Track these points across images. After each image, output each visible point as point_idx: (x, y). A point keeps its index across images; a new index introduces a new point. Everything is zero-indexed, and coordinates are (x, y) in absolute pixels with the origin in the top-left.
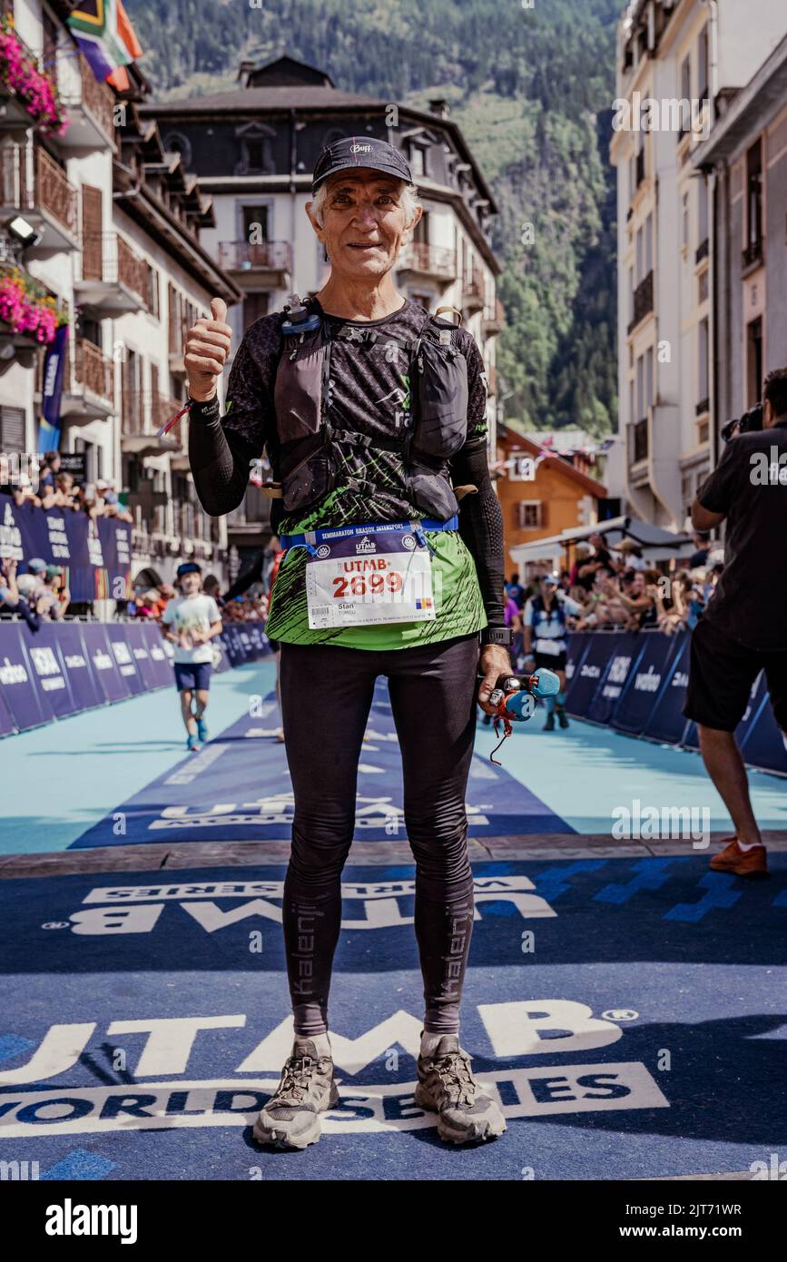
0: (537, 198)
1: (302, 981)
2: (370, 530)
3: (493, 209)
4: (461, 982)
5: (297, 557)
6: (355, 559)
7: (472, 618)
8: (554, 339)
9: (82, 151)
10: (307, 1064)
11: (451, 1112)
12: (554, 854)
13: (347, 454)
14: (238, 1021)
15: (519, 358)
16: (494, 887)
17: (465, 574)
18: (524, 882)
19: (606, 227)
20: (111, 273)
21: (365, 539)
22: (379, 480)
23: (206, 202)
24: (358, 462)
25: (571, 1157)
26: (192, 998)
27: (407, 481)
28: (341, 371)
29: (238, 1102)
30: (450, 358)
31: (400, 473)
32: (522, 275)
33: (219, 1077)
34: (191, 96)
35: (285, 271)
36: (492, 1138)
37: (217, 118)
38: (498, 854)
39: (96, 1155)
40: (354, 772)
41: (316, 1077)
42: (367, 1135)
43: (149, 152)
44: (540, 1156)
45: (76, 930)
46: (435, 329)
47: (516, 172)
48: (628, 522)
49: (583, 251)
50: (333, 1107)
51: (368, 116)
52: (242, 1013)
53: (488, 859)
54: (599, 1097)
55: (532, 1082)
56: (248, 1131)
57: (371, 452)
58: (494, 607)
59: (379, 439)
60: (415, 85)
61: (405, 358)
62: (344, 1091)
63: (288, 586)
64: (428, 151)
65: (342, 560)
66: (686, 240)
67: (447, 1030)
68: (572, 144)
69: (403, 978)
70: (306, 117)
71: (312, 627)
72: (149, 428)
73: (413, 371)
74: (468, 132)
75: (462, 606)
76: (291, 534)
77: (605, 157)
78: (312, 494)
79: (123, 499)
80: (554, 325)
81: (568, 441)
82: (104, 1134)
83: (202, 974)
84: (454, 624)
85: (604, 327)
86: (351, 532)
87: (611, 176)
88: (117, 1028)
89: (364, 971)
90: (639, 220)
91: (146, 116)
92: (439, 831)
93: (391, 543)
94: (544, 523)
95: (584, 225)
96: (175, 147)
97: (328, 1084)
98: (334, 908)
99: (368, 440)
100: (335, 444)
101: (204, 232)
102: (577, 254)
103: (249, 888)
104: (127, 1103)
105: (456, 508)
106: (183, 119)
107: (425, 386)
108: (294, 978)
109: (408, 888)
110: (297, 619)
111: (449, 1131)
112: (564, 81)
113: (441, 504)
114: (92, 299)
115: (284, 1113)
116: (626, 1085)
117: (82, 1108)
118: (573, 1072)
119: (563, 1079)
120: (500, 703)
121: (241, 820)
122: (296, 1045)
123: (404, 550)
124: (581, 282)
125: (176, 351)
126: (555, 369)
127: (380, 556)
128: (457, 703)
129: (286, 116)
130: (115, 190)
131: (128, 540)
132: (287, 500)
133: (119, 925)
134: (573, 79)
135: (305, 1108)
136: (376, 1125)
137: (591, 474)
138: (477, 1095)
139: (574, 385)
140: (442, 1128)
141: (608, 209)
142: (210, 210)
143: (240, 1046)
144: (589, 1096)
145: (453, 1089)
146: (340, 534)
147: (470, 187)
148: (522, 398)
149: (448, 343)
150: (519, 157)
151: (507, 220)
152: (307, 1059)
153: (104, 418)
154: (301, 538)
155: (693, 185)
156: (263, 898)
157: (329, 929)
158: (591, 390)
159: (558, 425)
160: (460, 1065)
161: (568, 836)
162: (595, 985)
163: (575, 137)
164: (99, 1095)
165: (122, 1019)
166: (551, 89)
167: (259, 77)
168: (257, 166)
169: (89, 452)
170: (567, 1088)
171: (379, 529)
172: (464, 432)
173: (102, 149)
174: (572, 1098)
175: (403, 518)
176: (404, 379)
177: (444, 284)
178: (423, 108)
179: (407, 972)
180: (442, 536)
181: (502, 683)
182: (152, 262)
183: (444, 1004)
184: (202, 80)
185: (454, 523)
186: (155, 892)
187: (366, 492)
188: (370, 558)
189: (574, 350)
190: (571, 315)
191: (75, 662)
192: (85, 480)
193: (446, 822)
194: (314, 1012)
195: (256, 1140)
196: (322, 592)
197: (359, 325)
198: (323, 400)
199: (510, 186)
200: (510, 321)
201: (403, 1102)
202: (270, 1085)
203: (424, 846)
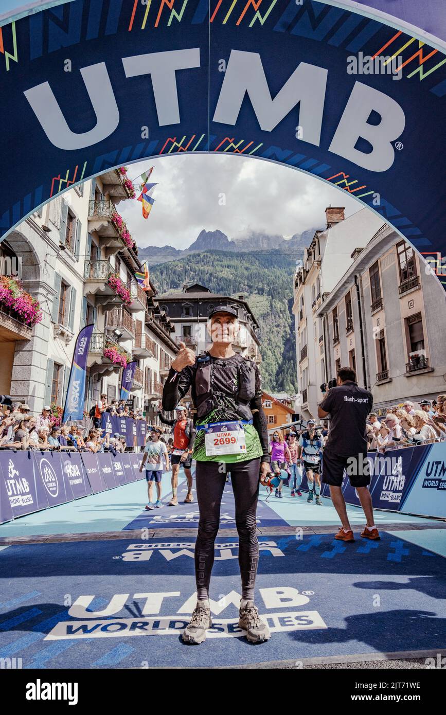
0: (271, 324)
1: (200, 580)
2: (225, 423)
3: (258, 327)
4: (254, 581)
5: (202, 432)
6: (221, 433)
7: (258, 452)
8: (277, 365)
9: (137, 310)
10: (201, 611)
11: (251, 630)
12: (283, 533)
13: (218, 399)
14: (177, 594)
15: (266, 371)
16: (263, 545)
17: (255, 438)
18: (273, 543)
19: (292, 332)
20: (143, 345)
21: (224, 426)
22: (228, 407)
23: (172, 325)
24: (221, 401)
25: (294, 648)
26: (162, 585)
27: (237, 407)
28: (216, 373)
29: (178, 625)
30: (250, 369)
31: (234, 405)
32: (267, 347)
33: (171, 615)
34: (169, 295)
35: (196, 345)
36: (266, 641)
37: (176, 301)
38: (264, 534)
39: (128, 645)
40: (220, 505)
41: (204, 616)
42: (222, 639)
43: (156, 311)
44: (283, 648)
45: (124, 559)
46: (245, 361)
47: (264, 316)
48: (302, 421)
49: (285, 339)
50: (210, 628)
51: (220, 300)
52: (179, 591)
53: (261, 535)
54: (302, 624)
55: (279, 618)
56: (181, 637)
57: (225, 398)
58: (265, 450)
59: (228, 394)
60: (234, 292)
61: (236, 370)
62: (214, 621)
63: (199, 442)
64: (238, 310)
65: (217, 433)
66: (316, 336)
67: (249, 599)
68: (280, 308)
69: (233, 578)
70: (202, 300)
71: (207, 455)
72: (153, 392)
73: (238, 374)
74: (250, 305)
75: (254, 448)
76: (200, 425)
77: (291, 312)
78: (207, 411)
79: (144, 414)
80: (277, 361)
81: (282, 396)
82: (131, 637)
83: (165, 576)
84: (252, 454)
85: (292, 362)
86: (219, 424)
87: (293, 317)
88: (137, 596)
89: (220, 576)
90: (301, 330)
91: (156, 300)
92: (247, 526)
93: (232, 427)
94: (275, 422)
95: (285, 331)
96: (164, 309)
97: (209, 619)
98: (212, 553)
99: (224, 394)
100: (214, 396)
101: (171, 333)
102: (283, 340)
103: (182, 545)
104: (139, 625)
105: (252, 417)
106: (167, 301)
107: (242, 378)
108: (198, 578)
109: (235, 545)
110: (202, 453)
111: (251, 637)
112: (278, 291)
113: (247, 415)
114: (138, 353)
115: (193, 630)
116: (312, 620)
117: (123, 626)
118: (293, 615)
119: (290, 617)
120: (268, 482)
121: (179, 521)
122: (198, 604)
123: (236, 430)
124: (285, 348)
125: (162, 369)
126: (277, 374)
127: (228, 432)
128: (253, 481)
129: (196, 300)
130: (145, 322)
131: (145, 427)
132: (199, 414)
133: (138, 558)
134: (280, 290)
135: (200, 628)
136: (225, 635)
137: (289, 407)
138: (260, 624)
139: (283, 379)
140: (248, 636)
141: (292, 327)
142: (174, 327)
143: (178, 604)
144: (299, 624)
145: (252, 621)
146: (216, 425)
147: (251, 320)
148: (267, 383)
149: (249, 365)
150: (265, 312)
151: (262, 330)
152: (201, 609)
153: (139, 389)
154: (203, 426)
155: (317, 320)
156: (186, 548)
157: (210, 561)
158: (289, 380)
159: (279, 391)
160: (254, 612)
161: (287, 527)
162: (299, 581)
163: (282, 306)
164: (129, 622)
165: (138, 593)
166: (274, 293)
167: (189, 290)
168: (188, 314)
169: (135, 399)
170: (291, 621)
171: (228, 423)
172: (254, 393)
173: (142, 310)
174: (293, 625)
175: (236, 419)
176: (236, 376)
177: (244, 349)
178: (237, 298)
179: (235, 576)
180: (248, 426)
181: (268, 475)
182: (155, 342)
183: (249, 589)
184: (172, 290)
185: (251, 421)
186: (150, 546)
187: (224, 411)
188: (225, 432)
189: (283, 368)
190: (282, 358)
191: (127, 466)
192: (133, 408)
193: (249, 523)
194: (204, 591)
195: (183, 640)
196: (210, 443)
197: (222, 360)
198: (211, 382)
199: (262, 320)
200: (263, 361)
201: (234, 626)
202: (188, 619)
203: (242, 531)
